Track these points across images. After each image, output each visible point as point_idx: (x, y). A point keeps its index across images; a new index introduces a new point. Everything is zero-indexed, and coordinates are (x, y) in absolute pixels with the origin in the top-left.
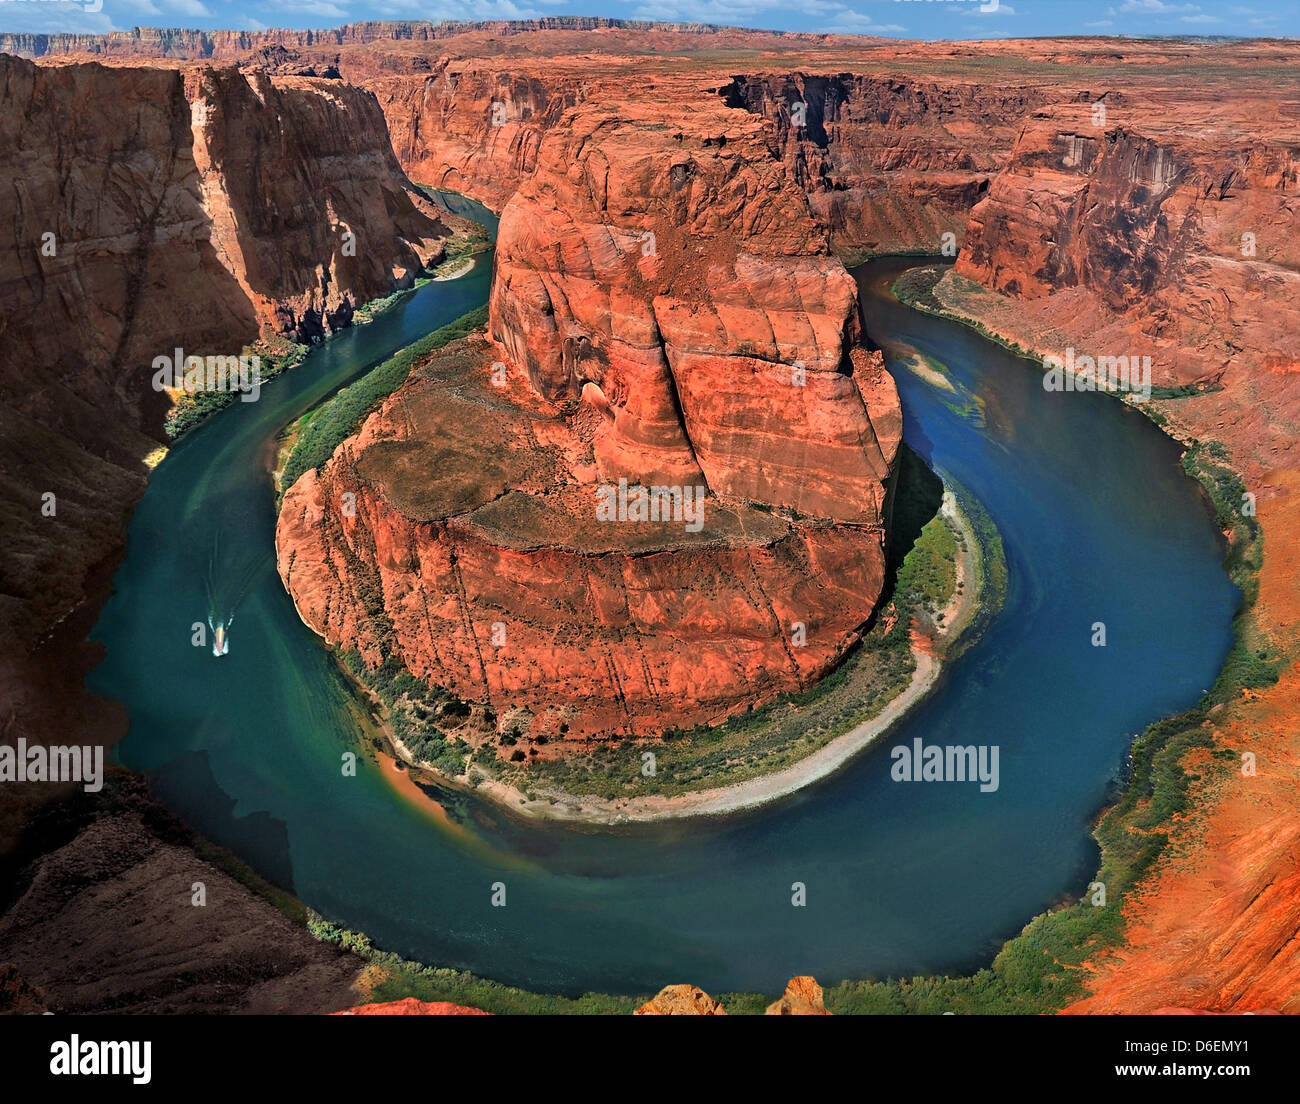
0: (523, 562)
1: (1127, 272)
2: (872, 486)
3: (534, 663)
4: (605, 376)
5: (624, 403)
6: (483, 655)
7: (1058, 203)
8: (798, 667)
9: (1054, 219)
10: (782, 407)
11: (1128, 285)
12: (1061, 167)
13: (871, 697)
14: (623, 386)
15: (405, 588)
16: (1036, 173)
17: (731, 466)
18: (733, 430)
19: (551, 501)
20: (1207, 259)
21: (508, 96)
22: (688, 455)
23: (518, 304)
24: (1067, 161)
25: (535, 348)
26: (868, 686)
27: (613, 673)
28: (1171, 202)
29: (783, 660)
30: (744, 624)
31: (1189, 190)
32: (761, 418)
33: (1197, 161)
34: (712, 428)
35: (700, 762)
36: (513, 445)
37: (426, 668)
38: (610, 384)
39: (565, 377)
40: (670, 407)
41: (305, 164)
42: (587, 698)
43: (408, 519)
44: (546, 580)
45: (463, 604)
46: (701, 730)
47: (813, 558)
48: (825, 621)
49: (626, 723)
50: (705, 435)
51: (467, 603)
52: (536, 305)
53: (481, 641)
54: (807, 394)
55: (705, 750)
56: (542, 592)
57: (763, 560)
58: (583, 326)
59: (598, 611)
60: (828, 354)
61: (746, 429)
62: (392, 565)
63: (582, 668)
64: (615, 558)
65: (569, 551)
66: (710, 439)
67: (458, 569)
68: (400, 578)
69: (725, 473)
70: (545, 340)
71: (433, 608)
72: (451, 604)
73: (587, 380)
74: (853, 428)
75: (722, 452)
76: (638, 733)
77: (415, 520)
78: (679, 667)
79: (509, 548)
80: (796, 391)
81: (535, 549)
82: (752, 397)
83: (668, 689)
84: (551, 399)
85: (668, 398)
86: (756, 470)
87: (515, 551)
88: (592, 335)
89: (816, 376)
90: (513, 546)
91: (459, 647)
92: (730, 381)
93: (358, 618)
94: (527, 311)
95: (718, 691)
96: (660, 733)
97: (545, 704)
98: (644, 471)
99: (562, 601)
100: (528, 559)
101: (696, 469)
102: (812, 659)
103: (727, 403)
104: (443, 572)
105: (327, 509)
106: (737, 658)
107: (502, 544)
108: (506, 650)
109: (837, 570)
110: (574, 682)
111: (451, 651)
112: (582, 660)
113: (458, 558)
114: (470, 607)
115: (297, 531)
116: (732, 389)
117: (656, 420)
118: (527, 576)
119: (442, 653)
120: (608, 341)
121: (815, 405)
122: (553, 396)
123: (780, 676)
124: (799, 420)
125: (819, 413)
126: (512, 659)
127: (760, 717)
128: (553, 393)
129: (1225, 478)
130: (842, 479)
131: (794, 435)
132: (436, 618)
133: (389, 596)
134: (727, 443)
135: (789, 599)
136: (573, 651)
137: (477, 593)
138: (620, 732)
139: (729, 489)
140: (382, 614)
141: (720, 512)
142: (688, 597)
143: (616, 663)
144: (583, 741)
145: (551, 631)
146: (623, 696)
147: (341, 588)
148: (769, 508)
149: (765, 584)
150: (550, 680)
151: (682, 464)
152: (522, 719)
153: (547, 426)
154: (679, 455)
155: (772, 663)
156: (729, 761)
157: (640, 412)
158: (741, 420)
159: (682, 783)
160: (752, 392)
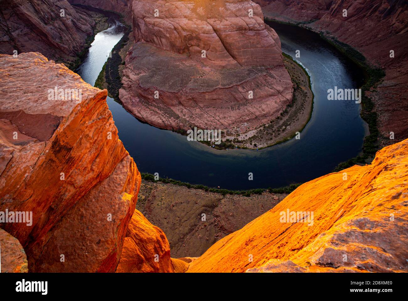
2: (280, 55)
3: (231, 116)
4: (200, 44)
5: (208, 49)
6: (216, 119)
8: (287, 99)
10: (253, 41)
14: (207, 45)
17: (245, 59)
18: (242, 50)
19: (205, 78)
22: (233, 59)
23: (161, 29)
25: (173, 40)
27: (250, 112)
32: (248, 45)
34: (236, 50)
35: (282, 125)
36: (181, 67)
38: (202, 45)
39: (184, 47)
40: (223, 47)
42: (249, 120)
43: (172, 93)
44: (220, 97)
45: (201, 109)
46: (277, 118)
47: (274, 75)
48: (286, 88)
49: (261, 122)
50: (235, 52)
51: (202, 108)
52: (171, 28)
53: (213, 116)
54: (258, 37)
55: (281, 122)
56: (221, 100)
57: (266, 78)
58: (189, 31)
59: (237, 100)
60: (262, 25)
61: (245, 49)
62: (173, 105)
63: (243, 114)
64: (235, 87)
65: (223, 88)
66: (237, 53)
67: (194, 101)
68: (178, 108)
69: (243, 61)
70: (176, 38)
71: (193, 112)
72: (198, 110)
73: (192, 46)
74: (272, 43)
75: (241, 56)
76: (265, 124)
77: (174, 92)
78: (264, 107)
79: (207, 92)
80: (255, 37)
81: (214, 90)
82: (244, 41)
83: (265, 112)
84: (181, 53)
85: (222, 45)
86: (251, 58)
87: (209, 92)
88: (192, 33)
89: (260, 32)
90: (208, 91)
91: (209, 119)
92: (237, 38)
93: (175, 121)
94: (167, 31)
95: (276, 109)
96: (269, 122)
97: (240, 125)
98: (224, 65)
99: (227, 100)
100: (213, 93)
101: (235, 62)
102: (289, 96)
103: (239, 44)
104: (190, 103)
105: (139, 97)
106: (274, 101)
107: (204, 91)
108: (221, 116)
109: (280, 76)
110: (243, 117)
111: (207, 120)
112: (242, 112)
113: (193, 98)
114: (203, 109)
115: (133, 104)
116: (239, 40)
117: (221, 52)
118: (215, 97)
119: (206, 121)
120: (199, 34)
121: (261, 39)
122: (182, 53)
123: (285, 102)
124: (258, 44)
125: (263, 41)
126: (224, 117)
127: (286, 112)
128: (181, 51)
129: (333, 38)
130: (273, 56)
131: (257, 47)
132: (196, 114)
133: (178, 113)
134: (241, 53)
135: (276, 85)
136: (238, 111)
137: (203, 105)
138: (261, 125)
139: (246, 64)
140: (181, 118)
141: (248, 70)
142: (255, 91)
143: (250, 110)
144: (255, 129)
145: (229, 108)
146: (256, 117)
147: (162, 116)
148: (257, 66)
149: (270, 83)
150: (237, 119)
151: (232, 61)
152: (238, 130)
153: (186, 60)
154: (230, 59)
155: (282, 100)
156: (288, 123)
157: (216, 51)
158: (243, 47)
159: (283, 131)
160: (244, 39)
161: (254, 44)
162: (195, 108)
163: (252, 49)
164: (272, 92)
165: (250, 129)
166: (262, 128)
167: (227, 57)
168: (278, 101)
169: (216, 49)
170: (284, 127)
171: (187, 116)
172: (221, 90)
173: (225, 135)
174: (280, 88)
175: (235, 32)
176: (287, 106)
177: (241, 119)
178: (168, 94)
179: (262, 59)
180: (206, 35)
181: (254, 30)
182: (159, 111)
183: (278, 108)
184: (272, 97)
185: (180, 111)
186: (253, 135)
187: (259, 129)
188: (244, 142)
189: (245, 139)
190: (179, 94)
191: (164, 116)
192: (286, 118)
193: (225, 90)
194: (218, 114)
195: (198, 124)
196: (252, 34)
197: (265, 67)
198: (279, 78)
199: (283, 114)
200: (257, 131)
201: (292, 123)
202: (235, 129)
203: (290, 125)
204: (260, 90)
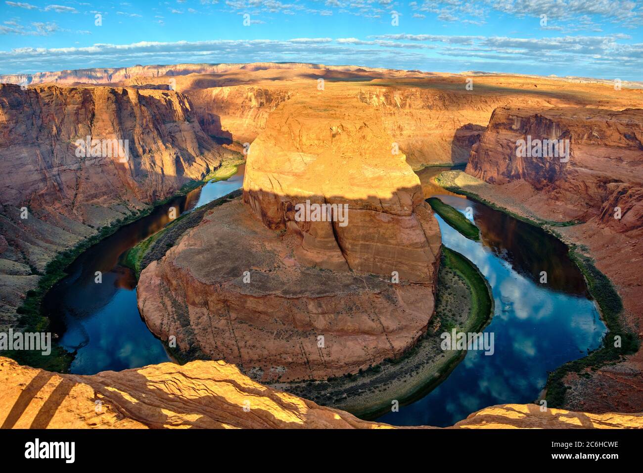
0: (258, 302)
1: (542, 173)
2: (428, 266)
3: (265, 348)
5: (308, 230)
6: (239, 344)
7: (510, 144)
8: (393, 347)
10: (384, 231)
11: (543, 179)
12: (511, 129)
13: (428, 360)
14: (308, 223)
15: (201, 315)
16: (501, 132)
17: (361, 258)
18: (361, 242)
19: (272, 274)
20: (576, 168)
21: (253, 97)
22: (340, 253)
24: (514, 127)
25: (265, 206)
26: (427, 354)
27: (303, 351)
29: (386, 344)
30: (367, 328)
32: (374, 237)
34: (351, 241)
35: (346, 391)
36: (254, 250)
37: (211, 351)
38: (302, 222)
39: (279, 219)
40: (331, 232)
41: (159, 127)
42: (290, 363)
44: (270, 310)
45: (229, 321)
46: (346, 376)
47: (400, 298)
48: (406, 326)
49: (309, 374)
50: (347, 245)
51: (231, 320)
53: (238, 338)
54: (396, 226)
55: (349, 385)
56: (268, 315)
57: (376, 300)
59: (295, 323)
60: (405, 208)
61: (367, 241)
62: (194, 304)
63: (288, 350)
64: (305, 299)
65: (281, 297)
66: (350, 247)
67: (228, 306)
68: (197, 310)
69: (357, 261)
70: (269, 203)
71: (214, 323)
72: (223, 322)
73: (290, 220)
74: (418, 240)
75: (356, 252)
76: (316, 378)
77: (206, 284)
78: (336, 348)
79: (252, 296)
80: (391, 224)
81: (265, 297)
82: (370, 228)
83: (330, 358)
84: (272, 229)
85: (330, 228)
86: (372, 260)
87: (255, 297)
88: (293, 200)
89: (400, 218)
90: (254, 295)
91: (227, 341)
92: (359, 221)
93: (177, 328)
95: (355, 359)
96: (326, 378)
97: (270, 366)
98: (318, 261)
99: (278, 320)
100: (261, 301)
101: (343, 260)
102: (400, 343)
103: (358, 230)
104: (219, 307)
105: (162, 278)
106: (364, 344)
107: (248, 294)
108: (250, 343)
109: (411, 303)
110: (284, 356)
111: (223, 344)
112: (288, 346)
113: (227, 300)
114: (233, 323)
115: (147, 289)
116: (360, 224)
117: (324, 238)
118: (261, 308)
119: (219, 344)
121: (400, 230)
122: (274, 228)
123: (385, 351)
124: (392, 237)
125: (402, 234)
126: (254, 346)
127: (375, 370)
128: (273, 226)
129: (588, 260)
130: (413, 263)
131: (390, 244)
132: (216, 328)
133: (192, 318)
134: (358, 248)
135: (389, 317)
136: (284, 342)
137: (236, 316)
138: (307, 378)
139: (359, 268)
140: (189, 327)
141: (355, 279)
142: (340, 317)
143: (305, 347)
144: (288, 383)
145: (272, 333)
146: (308, 362)
147: (169, 315)
148: (378, 277)
149: (377, 310)
150: (272, 355)
151: (336, 257)
152: (258, 373)
153: (270, 241)
154: (335, 253)
155: (381, 345)
156: (360, 390)
157: (316, 235)
158: (365, 238)
159: (337, 401)
160: (370, 225)
161: (386, 236)
162: (221, 318)
163: (378, 244)
164: (372, 327)
165: (281, 380)
166: (304, 385)
167: (330, 249)
168: (372, 346)
169: (316, 232)
170: (345, 395)
171: (200, 326)
172: (278, 298)
174: (392, 324)
175: (359, 211)
176: (385, 360)
177: (278, 357)
178: (197, 284)
181: (391, 213)
182: (169, 308)
183: (361, 359)
184: (366, 336)
185: (198, 315)
187: (297, 385)
190: (212, 288)
191: (171, 316)
192: (367, 380)
193: (283, 300)
194: (247, 338)
195: (203, 344)
196: (386, 220)
197: (391, 280)
198: (405, 305)
199: (365, 372)
200: (291, 387)
201: (368, 392)
202: (255, 371)
203: (359, 395)
204: (349, 318)
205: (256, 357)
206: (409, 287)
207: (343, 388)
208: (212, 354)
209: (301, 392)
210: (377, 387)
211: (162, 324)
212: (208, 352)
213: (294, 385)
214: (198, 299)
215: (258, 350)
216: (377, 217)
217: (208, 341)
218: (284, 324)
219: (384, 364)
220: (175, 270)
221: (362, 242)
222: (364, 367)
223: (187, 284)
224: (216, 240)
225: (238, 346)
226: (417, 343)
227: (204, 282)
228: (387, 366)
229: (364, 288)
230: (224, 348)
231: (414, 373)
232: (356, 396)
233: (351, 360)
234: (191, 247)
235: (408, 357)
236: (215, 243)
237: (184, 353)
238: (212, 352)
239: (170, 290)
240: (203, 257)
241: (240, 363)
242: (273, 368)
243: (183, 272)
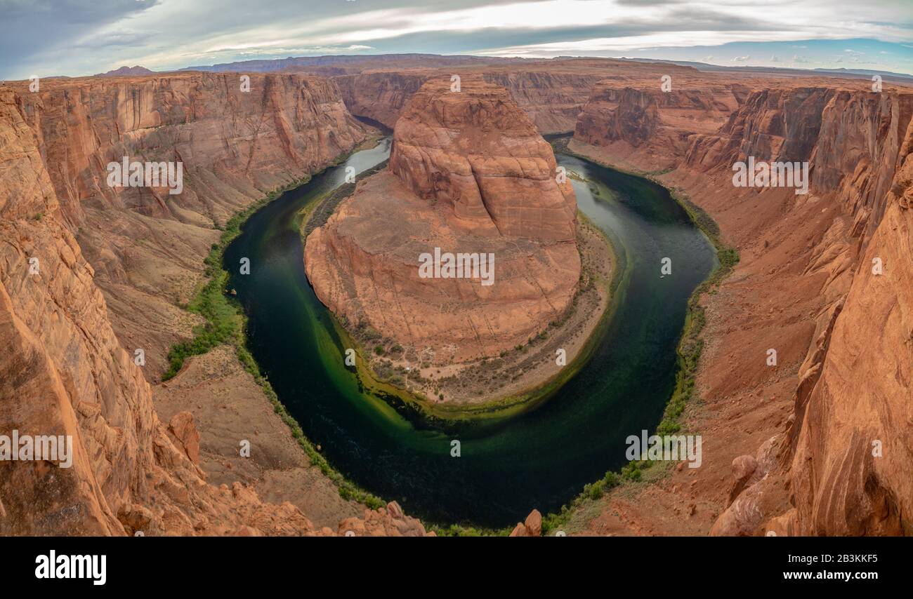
1: (637, 134)
3: (433, 323)
4: (449, 188)
5: (458, 199)
6: (408, 320)
7: (610, 112)
8: (554, 309)
9: (609, 118)
10: (528, 195)
11: (638, 138)
12: (608, 100)
14: (458, 191)
15: (367, 286)
16: (600, 103)
17: (509, 223)
18: (508, 207)
19: (431, 244)
22: (490, 219)
23: (407, 159)
25: (417, 178)
27: (472, 325)
28: (648, 110)
29: (547, 307)
30: (527, 293)
31: (652, 106)
32: (519, 201)
33: (654, 97)
34: (499, 207)
35: (521, 365)
36: (410, 219)
37: (380, 327)
38: (451, 191)
39: (431, 190)
40: (480, 199)
42: (461, 340)
43: (366, 253)
45: (395, 294)
46: (517, 349)
47: (551, 258)
48: (562, 285)
49: (481, 351)
50: (496, 210)
51: (397, 293)
52: (417, 160)
53: (406, 313)
54: (537, 190)
55: (522, 358)
56: (433, 287)
57: (530, 262)
58: (438, 168)
59: (460, 295)
60: (544, 173)
61: (513, 206)
62: (359, 274)
63: (457, 324)
66: (499, 213)
67: (393, 277)
68: (363, 280)
69: (507, 226)
70: (421, 174)
71: (380, 296)
72: (389, 294)
73: (440, 190)
74: (559, 201)
75: (504, 217)
76: (488, 355)
77: (370, 253)
78: (502, 318)
80: (532, 189)
82: (514, 193)
83: (499, 330)
84: (423, 199)
85: (479, 195)
86: (520, 223)
88: (442, 171)
89: (540, 182)
91: (395, 316)
92: (504, 187)
93: (345, 299)
94: (412, 162)
95: (522, 328)
96: (498, 354)
97: (441, 344)
98: (472, 228)
99: (442, 291)
101: (494, 226)
102: (561, 304)
103: (505, 197)
104: (384, 278)
105: (327, 245)
106: (527, 310)
107: (412, 264)
108: (419, 317)
109: (562, 261)
110: (454, 332)
111: (392, 317)
112: (456, 320)
113: (391, 271)
114: (399, 295)
115: (314, 255)
116: (506, 190)
117: (474, 205)
119: (388, 319)
120: (449, 174)
121: (541, 193)
122: (425, 198)
123: (548, 315)
124: (535, 200)
125: (543, 196)
126: (422, 322)
127: (541, 337)
128: (424, 196)
130: (557, 223)
131: (535, 207)
132: (382, 301)
133: (359, 289)
134: (506, 213)
135: (545, 278)
136: (451, 315)
137: (401, 288)
138: (480, 356)
139: (509, 233)
140: (356, 298)
141: (507, 243)
142: (501, 284)
143: (473, 320)
144: (462, 363)
145: (439, 307)
146: (479, 336)
147: (336, 284)
148: (527, 239)
149: (533, 273)
150: (442, 332)
151: (488, 224)
152: (430, 353)
153: (423, 210)
154: (485, 220)
155: (544, 309)
156: (534, 363)
157: (467, 203)
158: (511, 203)
159: (514, 379)
160: (514, 191)
161: (530, 200)
162: (387, 290)
163: (524, 208)
164: (532, 292)
165: (454, 361)
166: (477, 364)
167: (481, 215)
168: (536, 311)
169: (467, 200)
170: (520, 371)
171: (367, 299)
173: (404, 356)
174: (549, 285)
175: (503, 178)
176: (549, 324)
177: (448, 334)
178: (361, 253)
179: (538, 226)
180: (458, 176)
181: (532, 178)
182: (336, 276)
183: (528, 327)
184: (528, 301)
185: (363, 286)
186: (451, 375)
187: (471, 365)
188: (426, 384)
189: (431, 379)
190: (376, 257)
191: (338, 286)
192: (537, 350)
194: (415, 312)
195: (372, 319)
196: (527, 185)
197: (540, 242)
198: (556, 265)
199: (534, 341)
200: (466, 368)
201: (542, 363)
202: (427, 351)
203: (534, 368)
204: (509, 284)
205: (426, 334)
206: (556, 246)
207: (518, 363)
208: (382, 331)
209: (477, 373)
210: (549, 355)
211: (330, 293)
212: (378, 327)
213: (468, 366)
214: (364, 269)
215: (427, 326)
216: (521, 183)
217: (377, 316)
218: (449, 296)
219: (551, 329)
220: (339, 238)
221: (510, 207)
222: (532, 336)
223: (352, 252)
224: (373, 210)
225: (406, 322)
226: (574, 301)
227: (368, 251)
228: (553, 330)
229: (517, 251)
230: (394, 324)
231: (579, 333)
232: (532, 370)
233: (518, 330)
234: (352, 216)
235: (569, 317)
236: (373, 212)
237: (354, 328)
238: (382, 329)
239: (335, 258)
240: (364, 226)
241: (411, 342)
242: (444, 346)
243: (348, 240)
